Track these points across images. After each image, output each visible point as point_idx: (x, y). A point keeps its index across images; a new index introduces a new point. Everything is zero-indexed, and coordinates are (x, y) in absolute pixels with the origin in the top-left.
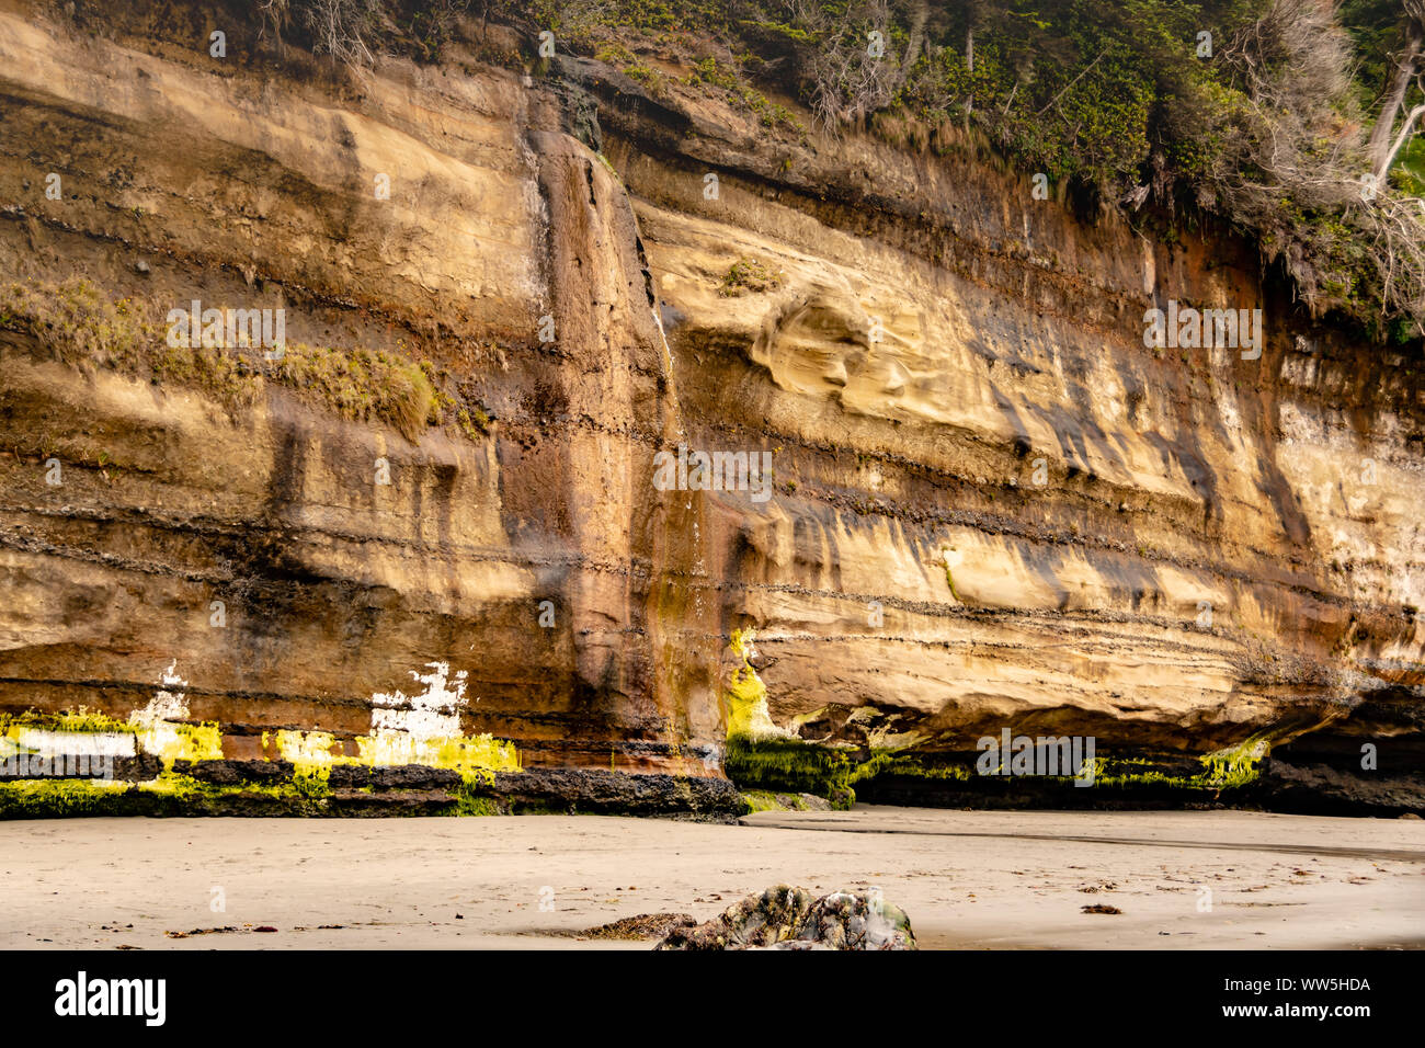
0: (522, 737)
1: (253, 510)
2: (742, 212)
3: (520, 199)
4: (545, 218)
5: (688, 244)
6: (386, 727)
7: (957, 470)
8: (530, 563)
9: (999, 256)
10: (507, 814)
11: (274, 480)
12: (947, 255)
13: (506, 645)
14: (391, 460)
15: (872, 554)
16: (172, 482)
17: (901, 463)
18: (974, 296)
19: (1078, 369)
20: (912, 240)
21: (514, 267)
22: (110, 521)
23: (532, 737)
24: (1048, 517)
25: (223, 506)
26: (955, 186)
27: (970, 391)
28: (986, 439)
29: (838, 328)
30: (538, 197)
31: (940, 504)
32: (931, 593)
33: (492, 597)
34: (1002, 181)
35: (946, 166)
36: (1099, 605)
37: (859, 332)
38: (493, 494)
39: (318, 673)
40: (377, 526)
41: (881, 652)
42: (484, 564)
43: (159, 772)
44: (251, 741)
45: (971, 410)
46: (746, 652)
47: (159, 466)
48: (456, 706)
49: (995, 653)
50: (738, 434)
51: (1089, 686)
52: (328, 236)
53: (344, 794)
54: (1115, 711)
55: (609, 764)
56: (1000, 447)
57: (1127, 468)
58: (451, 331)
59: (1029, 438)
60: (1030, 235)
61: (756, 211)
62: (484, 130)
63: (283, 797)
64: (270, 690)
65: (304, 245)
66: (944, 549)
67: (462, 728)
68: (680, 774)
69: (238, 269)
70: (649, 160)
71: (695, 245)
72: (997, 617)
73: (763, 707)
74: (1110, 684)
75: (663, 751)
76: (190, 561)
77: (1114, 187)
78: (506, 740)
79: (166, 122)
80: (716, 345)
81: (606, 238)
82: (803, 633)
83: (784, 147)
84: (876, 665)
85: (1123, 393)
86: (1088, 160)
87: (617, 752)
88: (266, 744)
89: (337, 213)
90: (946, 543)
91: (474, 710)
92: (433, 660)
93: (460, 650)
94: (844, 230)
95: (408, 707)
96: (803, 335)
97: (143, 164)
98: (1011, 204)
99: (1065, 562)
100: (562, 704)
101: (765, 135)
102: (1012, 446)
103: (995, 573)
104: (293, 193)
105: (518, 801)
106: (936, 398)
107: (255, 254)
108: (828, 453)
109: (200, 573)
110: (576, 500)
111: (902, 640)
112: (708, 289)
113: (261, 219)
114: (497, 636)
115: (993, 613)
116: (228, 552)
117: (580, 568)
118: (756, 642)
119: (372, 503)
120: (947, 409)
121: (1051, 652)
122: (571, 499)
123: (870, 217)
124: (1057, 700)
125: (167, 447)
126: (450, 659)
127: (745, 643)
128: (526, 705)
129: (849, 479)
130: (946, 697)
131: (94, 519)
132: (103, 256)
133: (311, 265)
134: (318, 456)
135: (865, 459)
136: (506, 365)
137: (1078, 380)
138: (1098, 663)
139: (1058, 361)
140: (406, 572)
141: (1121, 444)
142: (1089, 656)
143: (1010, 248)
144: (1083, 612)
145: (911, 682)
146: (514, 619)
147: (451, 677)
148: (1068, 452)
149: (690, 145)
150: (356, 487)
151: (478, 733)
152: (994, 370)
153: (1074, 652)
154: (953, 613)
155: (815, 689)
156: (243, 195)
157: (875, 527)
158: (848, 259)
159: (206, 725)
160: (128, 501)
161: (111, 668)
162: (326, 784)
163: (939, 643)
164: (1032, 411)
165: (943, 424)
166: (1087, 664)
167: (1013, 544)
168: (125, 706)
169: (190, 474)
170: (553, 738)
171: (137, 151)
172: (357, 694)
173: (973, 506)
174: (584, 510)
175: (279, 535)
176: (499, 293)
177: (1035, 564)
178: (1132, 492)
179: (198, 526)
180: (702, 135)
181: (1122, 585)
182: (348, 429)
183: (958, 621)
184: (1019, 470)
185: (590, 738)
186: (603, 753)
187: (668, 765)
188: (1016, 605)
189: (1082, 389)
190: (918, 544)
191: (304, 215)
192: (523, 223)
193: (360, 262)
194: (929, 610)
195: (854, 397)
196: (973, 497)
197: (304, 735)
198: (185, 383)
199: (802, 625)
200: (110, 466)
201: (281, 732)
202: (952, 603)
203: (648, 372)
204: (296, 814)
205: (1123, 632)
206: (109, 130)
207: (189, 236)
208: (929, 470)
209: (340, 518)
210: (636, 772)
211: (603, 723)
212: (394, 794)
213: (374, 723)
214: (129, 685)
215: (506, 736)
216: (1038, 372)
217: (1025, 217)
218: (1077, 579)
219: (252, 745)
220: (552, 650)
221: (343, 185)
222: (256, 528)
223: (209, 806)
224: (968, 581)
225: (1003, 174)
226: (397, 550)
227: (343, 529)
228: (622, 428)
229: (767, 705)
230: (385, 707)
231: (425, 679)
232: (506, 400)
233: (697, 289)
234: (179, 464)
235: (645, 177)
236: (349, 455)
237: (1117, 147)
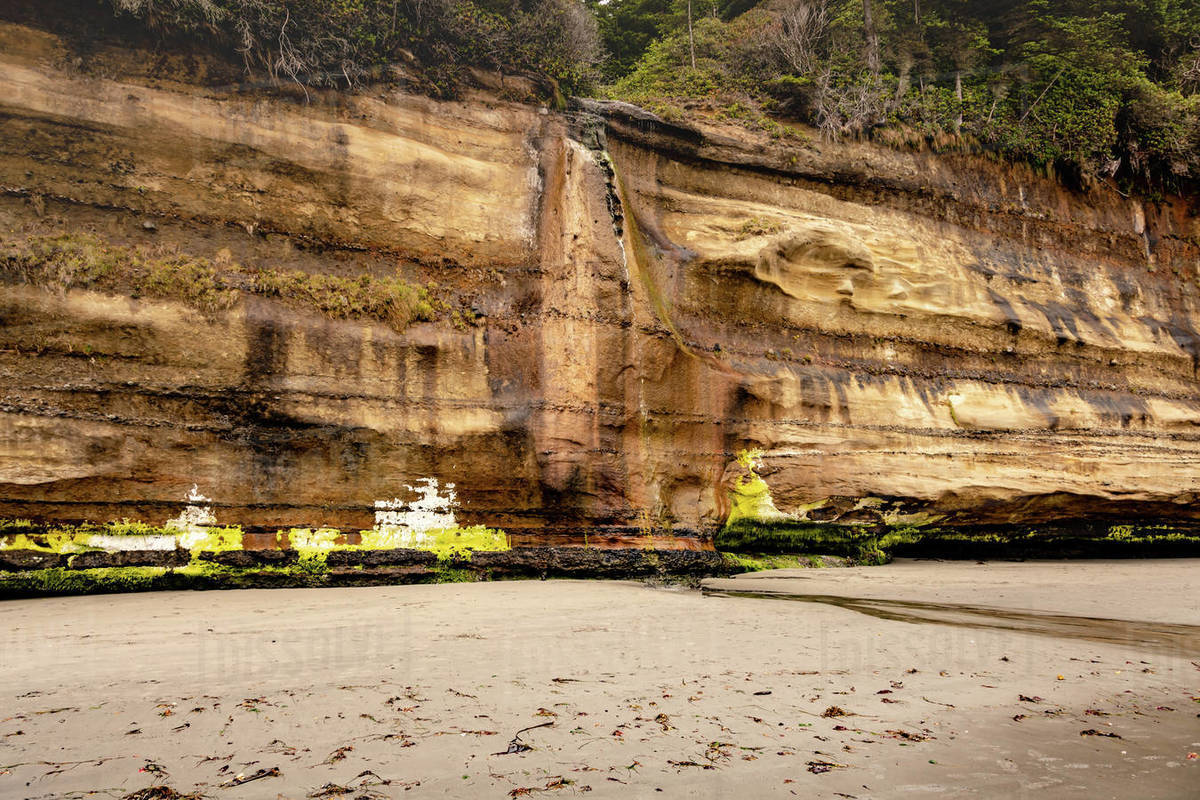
0: (511, 526)
1: (234, 380)
2: (763, 194)
3: (524, 179)
4: (540, 189)
5: (711, 213)
6: (389, 523)
7: (962, 344)
8: (502, 408)
9: (997, 213)
10: (484, 580)
11: (250, 358)
12: (950, 213)
13: (484, 464)
14: (374, 344)
15: (881, 398)
16: (156, 363)
17: (911, 342)
18: (978, 238)
19: (1075, 280)
20: (916, 205)
21: (514, 220)
22: (107, 392)
23: (519, 526)
24: (1043, 371)
25: (210, 378)
26: (955, 172)
27: (966, 294)
28: (983, 323)
29: (842, 258)
30: (537, 177)
31: (949, 366)
32: (935, 423)
33: (466, 432)
34: (997, 169)
35: (946, 160)
36: (1090, 425)
37: (859, 260)
38: (480, 364)
39: (324, 489)
40: (361, 388)
41: (885, 461)
42: (464, 411)
43: (189, 560)
44: (268, 537)
45: (968, 305)
46: (752, 464)
47: (141, 353)
48: (448, 507)
49: (991, 459)
50: (760, 328)
51: (1081, 479)
52: (330, 203)
53: (341, 570)
54: (1105, 495)
55: (584, 543)
56: (995, 328)
57: (1118, 339)
58: (456, 263)
59: (1019, 321)
60: (1025, 200)
61: (777, 192)
62: (499, 140)
63: (292, 574)
64: (284, 502)
65: (309, 210)
66: (950, 394)
67: (457, 522)
68: (649, 548)
69: (240, 225)
70: (677, 164)
71: (718, 213)
72: (994, 435)
73: (768, 500)
74: (1100, 476)
75: (635, 532)
76: (188, 417)
77: (1092, 163)
78: (497, 529)
79: (151, 128)
80: (726, 270)
81: (574, 193)
82: (811, 451)
83: (790, 150)
84: (878, 470)
85: (1116, 293)
86: (1066, 147)
87: (590, 535)
88: (279, 538)
89: (332, 187)
90: (953, 391)
91: (466, 509)
92: (423, 476)
93: (443, 468)
94: (857, 202)
95: (408, 509)
96: (818, 266)
97: (141, 157)
98: (1007, 182)
99: (1058, 399)
100: (537, 503)
101: (773, 143)
102: (1005, 327)
103: (996, 408)
104: (288, 174)
105: (494, 571)
106: (937, 300)
107: (258, 216)
108: (846, 338)
109: (199, 425)
110: (546, 364)
111: (905, 453)
112: (726, 239)
113: (261, 193)
114: (474, 458)
115: (989, 433)
116: (223, 410)
117: (541, 409)
118: (764, 457)
119: (357, 373)
120: (946, 306)
121: (1046, 457)
122: (542, 364)
123: (877, 192)
124: (1051, 488)
125: (144, 340)
126: (436, 475)
127: (751, 459)
128: (510, 504)
129: (866, 354)
130: (944, 489)
131: (92, 391)
132: (114, 220)
133: (318, 224)
134: (302, 342)
135: (881, 341)
136: (504, 283)
137: (1076, 288)
138: (1089, 463)
139: (1056, 277)
140: (386, 417)
141: (1112, 323)
142: (1081, 459)
143: (1006, 208)
144: (1073, 429)
145: (912, 480)
146: (490, 446)
147: (440, 488)
148: (1055, 328)
149: (705, 152)
150: (341, 363)
151: (474, 524)
152: (992, 282)
153: (1066, 456)
154: (955, 435)
155: (817, 487)
156: (240, 176)
157: (887, 383)
158: (860, 219)
159: (230, 527)
160: (119, 378)
161: (140, 492)
162: (325, 565)
163: (943, 454)
164: (1029, 305)
165: (943, 316)
166: (1078, 464)
167: (1013, 389)
168: (160, 517)
169: (172, 358)
170: (537, 526)
171: (131, 148)
172: (360, 502)
173: (978, 367)
174: (550, 371)
175: (261, 396)
176: (501, 238)
177: (1032, 401)
178: (1122, 352)
179: (187, 393)
180: (714, 145)
181: (1111, 412)
182: (335, 325)
183: (961, 440)
184: (1015, 342)
185: (567, 525)
186: (578, 535)
187: (638, 542)
188: (1010, 427)
189: (1079, 292)
190: (928, 392)
191: (306, 190)
192: (524, 194)
193: (365, 220)
194: (935, 434)
195: (862, 301)
196: (977, 362)
197: (313, 531)
198: (168, 297)
199: (811, 446)
200: (96, 354)
201: (292, 530)
202: (954, 428)
203: (611, 278)
204: (304, 586)
205: (1115, 442)
206: (98, 134)
207: (194, 205)
208: (937, 346)
209: (324, 384)
210: (607, 548)
211: (575, 515)
212: (381, 570)
213: (378, 521)
214: (160, 503)
215: (497, 526)
216: (1035, 282)
217: (1020, 189)
218: (1068, 409)
219: (268, 539)
220: (522, 466)
221: (332, 167)
222: (239, 392)
223: (237, 582)
224: (966, 412)
225: (996, 162)
226: (379, 404)
227: (323, 390)
228: (585, 315)
229: (771, 498)
230: (386, 510)
231: (419, 490)
232: (501, 305)
233: (717, 239)
234: (160, 351)
235: (675, 175)
236: (334, 341)
237: (1089, 137)
